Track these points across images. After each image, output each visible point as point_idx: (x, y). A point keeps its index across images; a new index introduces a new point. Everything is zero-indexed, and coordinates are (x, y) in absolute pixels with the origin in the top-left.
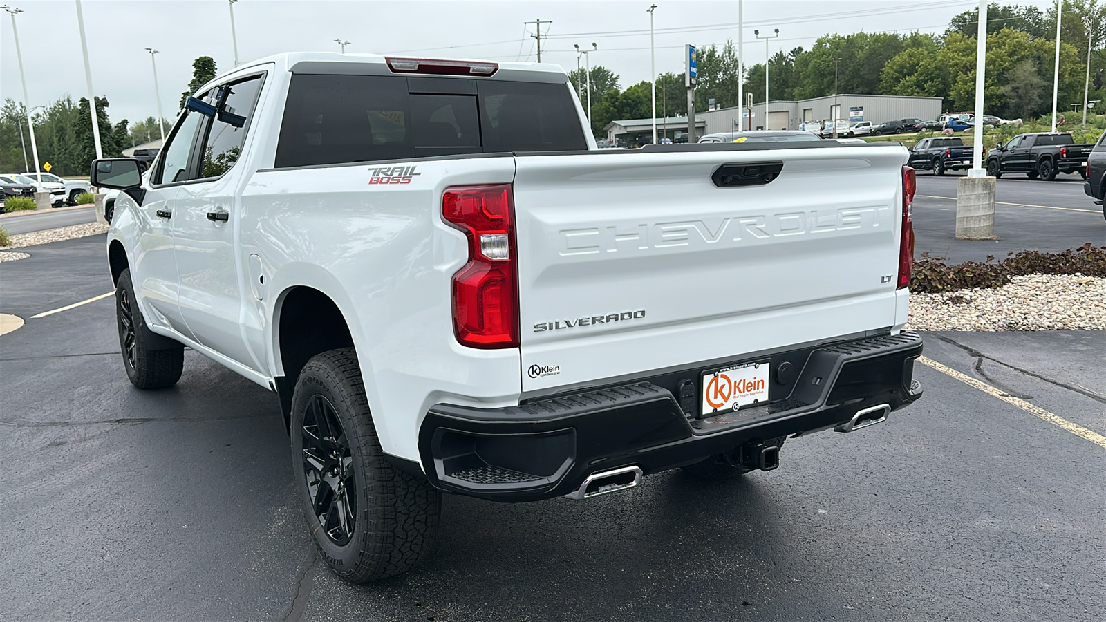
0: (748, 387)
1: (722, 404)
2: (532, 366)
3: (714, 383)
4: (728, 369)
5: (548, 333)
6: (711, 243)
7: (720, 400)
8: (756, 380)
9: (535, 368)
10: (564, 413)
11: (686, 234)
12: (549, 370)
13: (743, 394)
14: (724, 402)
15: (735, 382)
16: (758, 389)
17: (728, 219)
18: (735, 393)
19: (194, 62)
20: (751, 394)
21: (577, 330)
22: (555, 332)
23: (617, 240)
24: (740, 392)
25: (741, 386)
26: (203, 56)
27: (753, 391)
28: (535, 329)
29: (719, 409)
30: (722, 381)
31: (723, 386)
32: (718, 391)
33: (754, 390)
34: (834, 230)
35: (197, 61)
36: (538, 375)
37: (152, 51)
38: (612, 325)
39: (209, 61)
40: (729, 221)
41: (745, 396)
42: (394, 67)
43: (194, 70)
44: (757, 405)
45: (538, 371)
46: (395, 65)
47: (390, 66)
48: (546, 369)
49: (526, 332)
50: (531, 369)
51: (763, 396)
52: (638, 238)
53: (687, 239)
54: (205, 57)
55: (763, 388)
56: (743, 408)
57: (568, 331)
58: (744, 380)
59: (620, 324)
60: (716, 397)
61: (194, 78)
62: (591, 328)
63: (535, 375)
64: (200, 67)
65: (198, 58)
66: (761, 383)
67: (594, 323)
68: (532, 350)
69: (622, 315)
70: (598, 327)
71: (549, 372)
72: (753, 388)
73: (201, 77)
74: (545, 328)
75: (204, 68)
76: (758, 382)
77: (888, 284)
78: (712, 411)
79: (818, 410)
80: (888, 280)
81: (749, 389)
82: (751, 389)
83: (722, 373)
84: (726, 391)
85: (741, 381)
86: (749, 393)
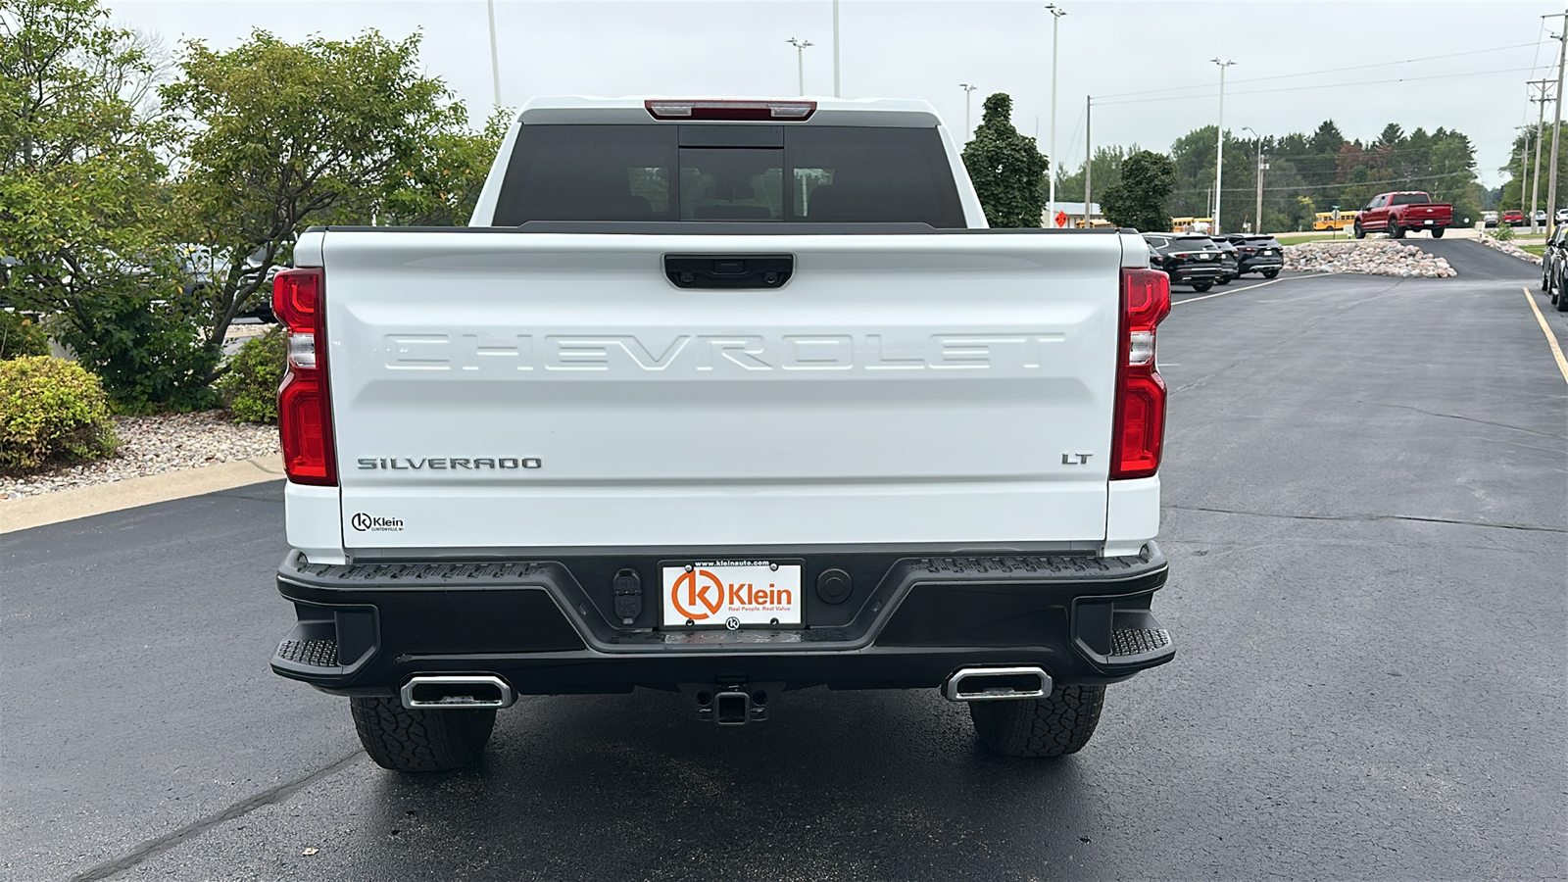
1: (705, 616)
2: (359, 515)
3: (686, 582)
4: (712, 564)
5: (379, 473)
6: (652, 371)
7: (699, 608)
8: (775, 589)
9: (363, 517)
10: (361, 583)
11: (604, 354)
12: (386, 523)
13: (746, 606)
14: (709, 613)
15: (731, 586)
16: (779, 602)
17: (687, 336)
18: (731, 602)
19: (985, 101)
20: (764, 608)
21: (427, 473)
22: (390, 473)
23: (480, 353)
24: (743, 602)
25: (744, 594)
26: (997, 93)
27: (768, 605)
28: (360, 466)
29: (697, 622)
30: (701, 582)
31: (705, 589)
32: (697, 595)
33: (772, 602)
34: (922, 367)
35: (989, 99)
36: (368, 528)
37: (968, 88)
38: (485, 472)
39: (1003, 99)
40: (688, 340)
41: (752, 610)
42: (658, 113)
43: (984, 112)
44: (774, 627)
45: (367, 523)
46: (658, 110)
47: (650, 111)
48: (381, 522)
49: (346, 467)
50: (357, 518)
51: (792, 615)
52: (516, 353)
53: (605, 361)
54: (999, 95)
55: (789, 602)
56: (744, 628)
57: (411, 474)
58: (750, 586)
59: (498, 473)
60: (692, 602)
61: (983, 123)
62: (449, 474)
63: (362, 527)
64: (990, 108)
65: (990, 96)
66: (784, 595)
67: (453, 467)
68: (357, 493)
69: (501, 462)
70: (460, 473)
71: (386, 526)
72: (768, 599)
73: (990, 120)
74: (375, 466)
75: (996, 109)
76: (779, 593)
77: (1079, 469)
78: (684, 623)
79: (856, 652)
80: (1079, 460)
81: (761, 600)
82: (765, 602)
83: (702, 569)
84: (712, 596)
85: (742, 586)
86: (761, 607)
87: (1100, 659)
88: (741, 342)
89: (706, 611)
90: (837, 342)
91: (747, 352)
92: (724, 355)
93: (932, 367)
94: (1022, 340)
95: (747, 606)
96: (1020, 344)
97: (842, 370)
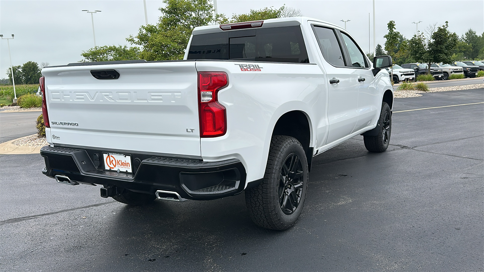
0: (123, 164)
1: (113, 168)
4: (114, 154)
5: (55, 125)
6: (92, 101)
7: (112, 166)
8: (126, 162)
9: (54, 136)
11: (84, 97)
12: (57, 138)
14: (114, 167)
15: (117, 160)
16: (127, 166)
18: (118, 165)
21: (61, 126)
23: (64, 96)
24: (120, 165)
25: (120, 163)
27: (125, 166)
29: (112, 169)
31: (112, 160)
32: (111, 162)
34: (147, 101)
38: (70, 126)
40: (98, 93)
42: (223, 29)
44: (127, 173)
47: (221, 28)
51: (129, 170)
52: (69, 97)
53: (84, 99)
56: (121, 172)
57: (59, 126)
59: (72, 127)
60: (110, 164)
66: (128, 164)
67: (65, 124)
72: (125, 165)
77: (191, 133)
78: (109, 169)
79: (131, 181)
80: (191, 131)
81: (124, 165)
82: (124, 166)
83: (112, 155)
84: (114, 162)
85: (120, 161)
86: (124, 167)
87: (190, 192)
88: (108, 94)
89: (113, 167)
90: (127, 94)
91: (110, 96)
92: (105, 97)
93: (149, 101)
94: (170, 94)
95: (121, 166)
96: (169, 95)
97: (128, 102)
